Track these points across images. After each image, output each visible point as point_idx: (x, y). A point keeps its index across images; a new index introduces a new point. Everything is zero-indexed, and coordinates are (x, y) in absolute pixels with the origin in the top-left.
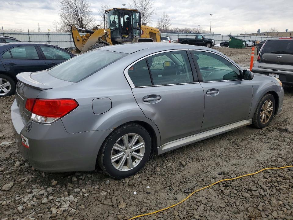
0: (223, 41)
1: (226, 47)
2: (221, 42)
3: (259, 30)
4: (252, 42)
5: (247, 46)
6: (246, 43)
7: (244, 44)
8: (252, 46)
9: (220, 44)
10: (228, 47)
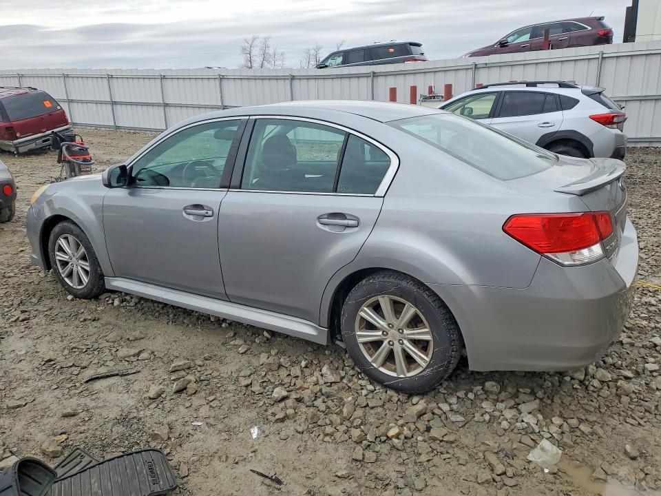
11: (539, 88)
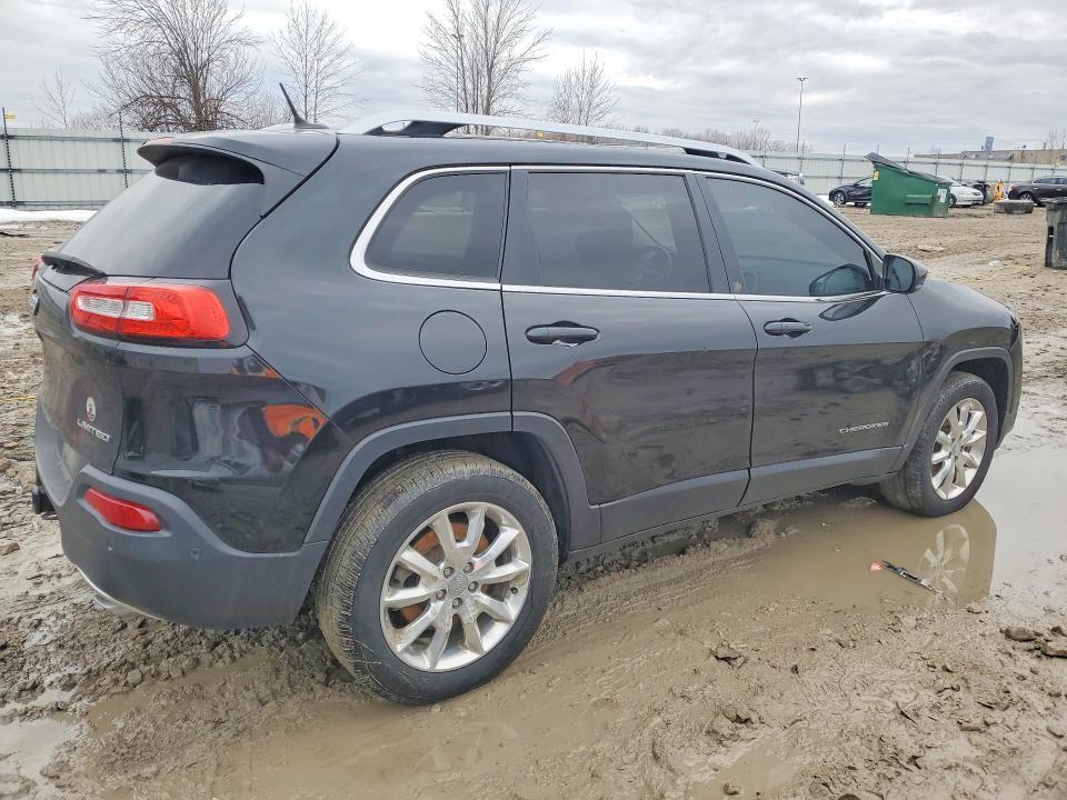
0: (845, 182)
1: (856, 206)
2: (835, 185)
3: (990, 141)
4: (976, 187)
5: (954, 206)
6: (949, 190)
7: (942, 193)
8: (976, 204)
9: (832, 196)
10: (864, 206)
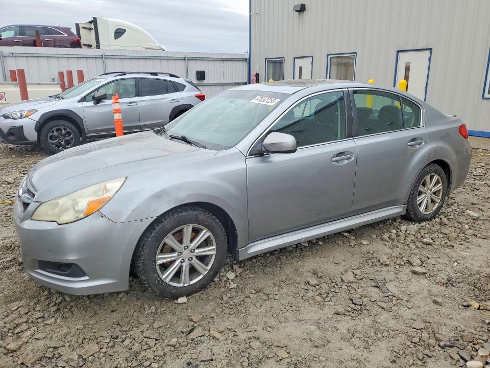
11: (160, 77)
